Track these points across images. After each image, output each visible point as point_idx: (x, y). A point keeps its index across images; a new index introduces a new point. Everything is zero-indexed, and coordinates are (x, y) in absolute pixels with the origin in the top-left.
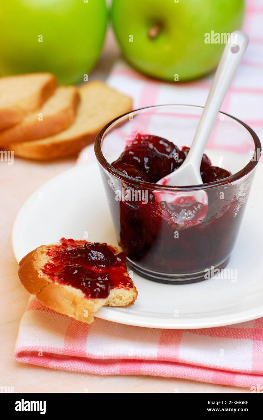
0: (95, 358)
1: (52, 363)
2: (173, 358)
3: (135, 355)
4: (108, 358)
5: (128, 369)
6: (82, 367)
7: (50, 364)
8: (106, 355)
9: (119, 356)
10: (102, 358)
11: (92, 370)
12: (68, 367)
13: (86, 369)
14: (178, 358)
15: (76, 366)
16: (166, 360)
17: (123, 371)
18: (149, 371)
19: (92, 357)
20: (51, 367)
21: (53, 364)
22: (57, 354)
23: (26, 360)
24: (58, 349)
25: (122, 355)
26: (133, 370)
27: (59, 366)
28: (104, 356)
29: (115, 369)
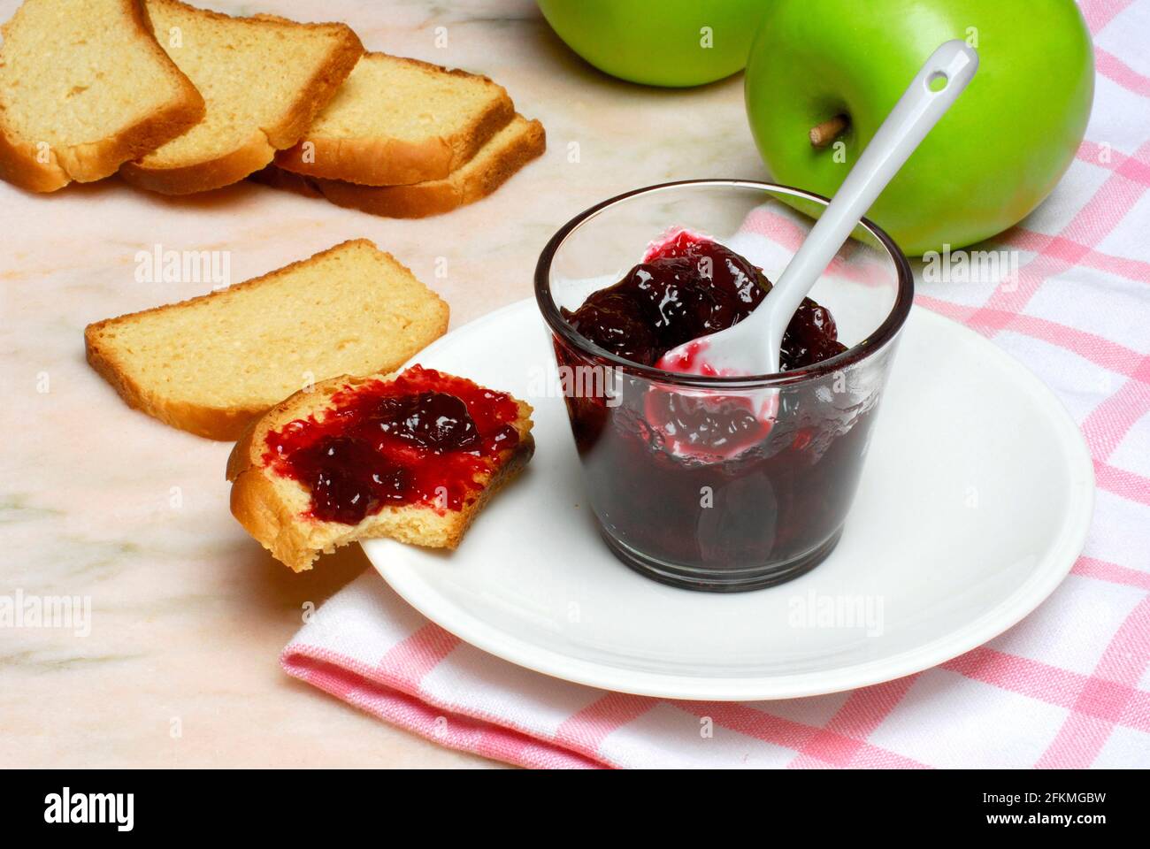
0: (433, 703)
1: (353, 694)
2: (586, 749)
3: (511, 720)
4: (458, 711)
5: (495, 748)
6: (409, 718)
7: (348, 695)
8: (456, 705)
9: (480, 712)
10: (446, 707)
11: (427, 731)
12: (382, 710)
13: (416, 725)
14: (595, 751)
15: (397, 713)
16: (571, 748)
17: (485, 749)
18: (535, 762)
19: (427, 700)
20: (350, 701)
21: (357, 697)
22: (362, 677)
23: (303, 674)
24: (365, 666)
25: (487, 714)
26: (505, 752)
27: (365, 703)
28: (452, 706)
29: (471, 741)
